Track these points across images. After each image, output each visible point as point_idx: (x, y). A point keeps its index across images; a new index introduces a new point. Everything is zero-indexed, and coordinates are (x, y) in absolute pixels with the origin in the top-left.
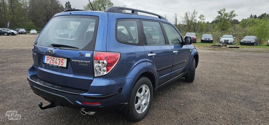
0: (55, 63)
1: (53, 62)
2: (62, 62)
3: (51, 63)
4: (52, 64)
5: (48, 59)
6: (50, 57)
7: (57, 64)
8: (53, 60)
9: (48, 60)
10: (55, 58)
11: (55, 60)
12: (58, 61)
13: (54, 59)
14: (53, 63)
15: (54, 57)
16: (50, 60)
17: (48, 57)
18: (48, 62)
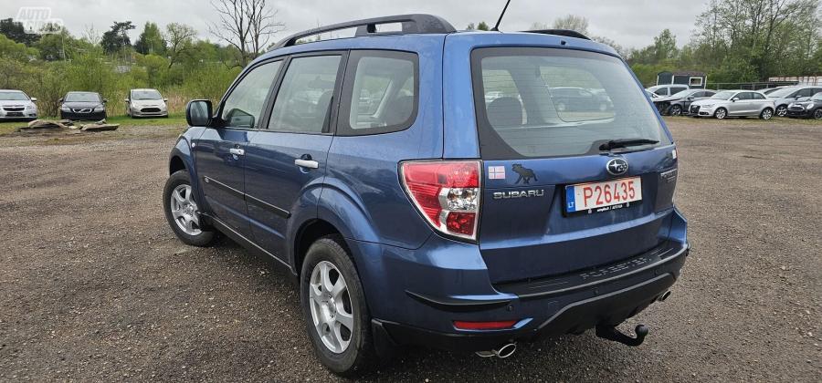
0: (615, 198)
1: (608, 198)
2: (631, 189)
3: (602, 203)
4: (605, 204)
5: (588, 193)
6: (593, 186)
7: (621, 198)
8: (606, 193)
9: (589, 197)
10: (612, 184)
11: (612, 190)
12: (620, 190)
13: (607, 189)
14: (608, 202)
15: (605, 184)
16: (596, 194)
17: (585, 189)
18: (592, 204)
